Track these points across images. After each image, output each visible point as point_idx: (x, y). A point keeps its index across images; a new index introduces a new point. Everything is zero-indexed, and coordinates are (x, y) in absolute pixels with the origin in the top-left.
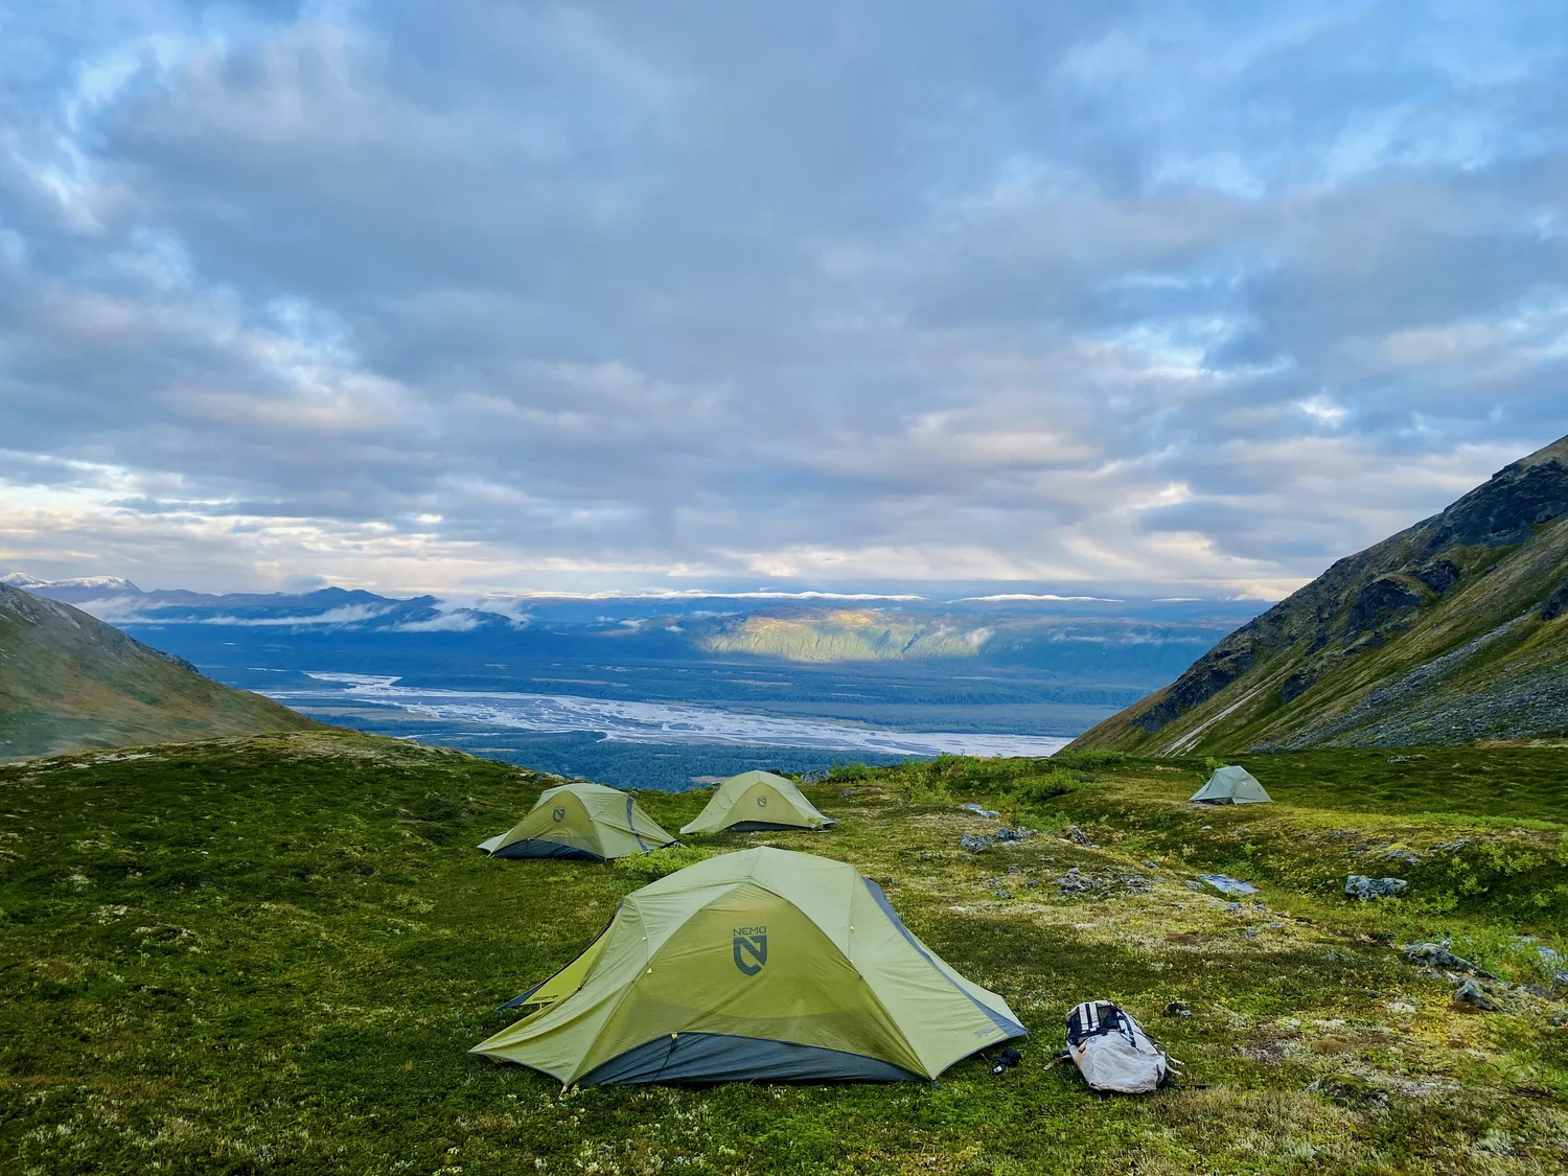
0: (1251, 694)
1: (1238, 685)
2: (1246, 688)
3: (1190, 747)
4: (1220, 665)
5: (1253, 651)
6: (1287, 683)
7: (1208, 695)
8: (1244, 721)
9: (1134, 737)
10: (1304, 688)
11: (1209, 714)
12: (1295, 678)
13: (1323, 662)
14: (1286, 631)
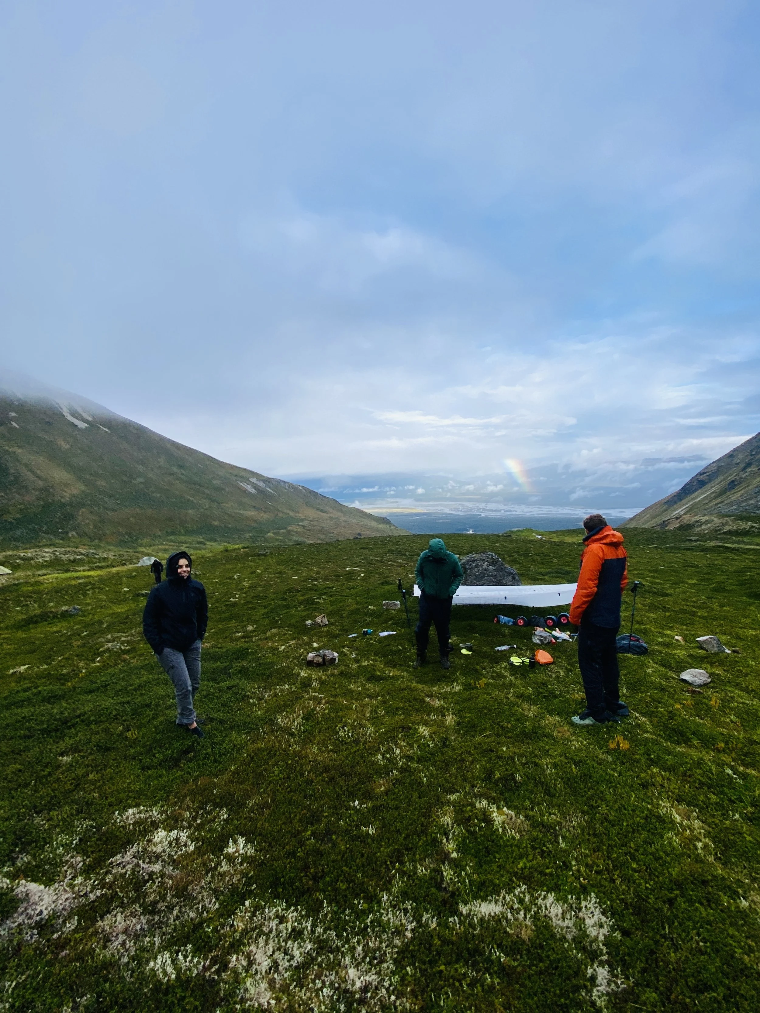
0: (714, 489)
1: (708, 486)
2: (712, 487)
3: (682, 513)
4: (701, 478)
5: (718, 470)
6: (729, 484)
7: (696, 490)
8: (707, 501)
9: (663, 509)
10: (736, 486)
11: (694, 499)
12: (733, 481)
13: (747, 474)
14: (735, 461)
